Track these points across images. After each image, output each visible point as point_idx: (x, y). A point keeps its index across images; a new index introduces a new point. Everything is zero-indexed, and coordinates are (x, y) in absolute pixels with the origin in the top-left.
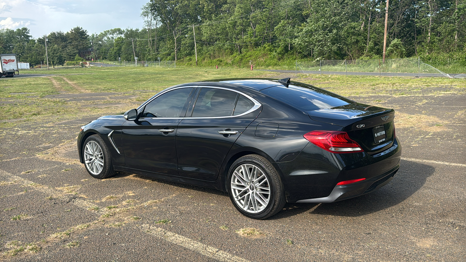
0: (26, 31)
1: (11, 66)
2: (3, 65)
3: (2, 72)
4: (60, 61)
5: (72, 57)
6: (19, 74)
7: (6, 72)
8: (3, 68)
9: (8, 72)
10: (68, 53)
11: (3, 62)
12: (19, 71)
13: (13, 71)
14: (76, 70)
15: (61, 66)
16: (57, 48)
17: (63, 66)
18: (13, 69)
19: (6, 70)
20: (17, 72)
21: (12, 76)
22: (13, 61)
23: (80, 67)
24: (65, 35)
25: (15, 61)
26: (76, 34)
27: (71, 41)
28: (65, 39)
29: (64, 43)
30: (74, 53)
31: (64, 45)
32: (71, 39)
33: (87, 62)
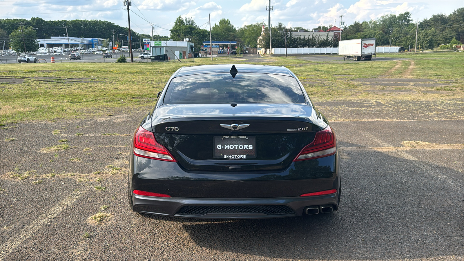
0: (408, 15)
1: (370, 50)
2: (362, 49)
3: (361, 56)
4: (430, 45)
5: (448, 41)
6: (375, 58)
7: (364, 55)
8: (362, 52)
9: (366, 55)
10: (444, 36)
11: (363, 46)
12: (376, 55)
13: (371, 55)
14: (444, 55)
15: (430, 50)
16: (434, 31)
17: (432, 50)
18: (371, 53)
19: (364, 53)
20: (374, 56)
21: (370, 60)
22: (372, 45)
23: (450, 52)
24: (446, 17)
25: (374, 45)
26: (459, 15)
27: (452, 23)
28: (445, 21)
29: (443, 25)
30: (450, 36)
31: (443, 28)
32: (453, 21)
33: (462, 46)
